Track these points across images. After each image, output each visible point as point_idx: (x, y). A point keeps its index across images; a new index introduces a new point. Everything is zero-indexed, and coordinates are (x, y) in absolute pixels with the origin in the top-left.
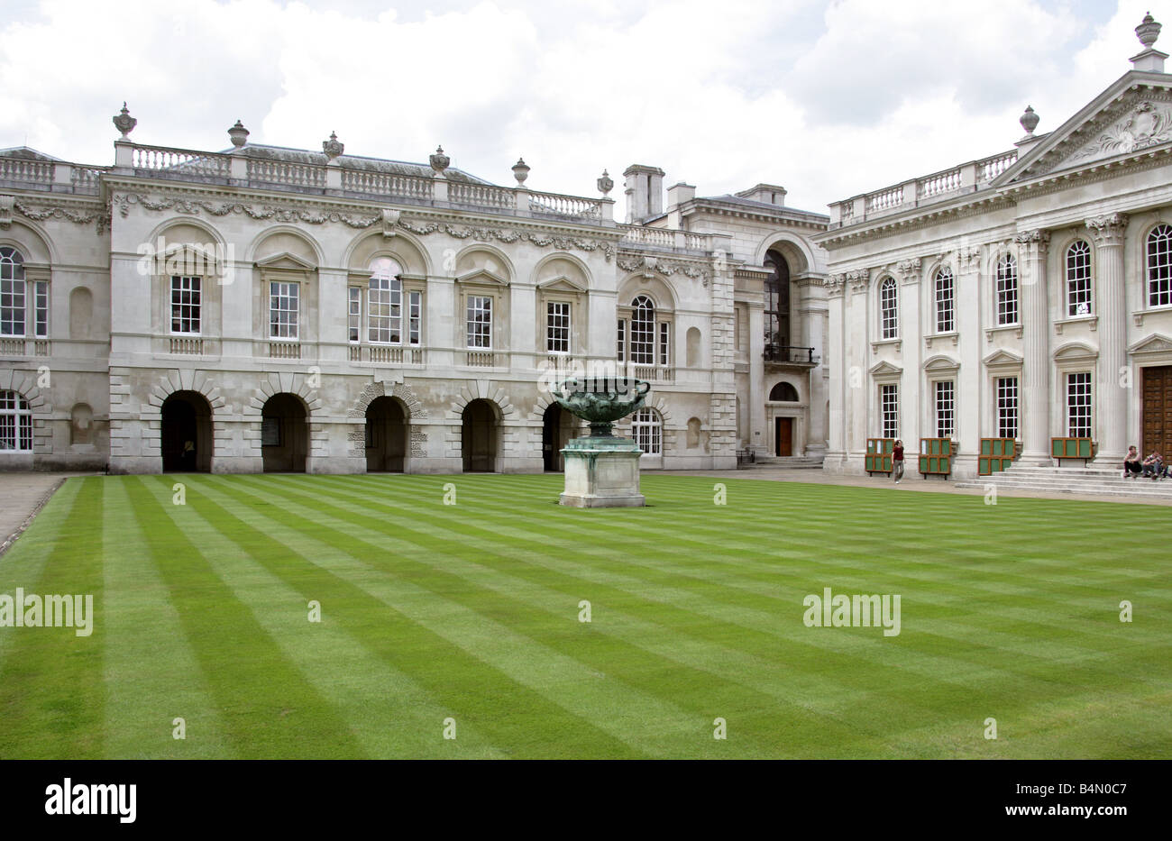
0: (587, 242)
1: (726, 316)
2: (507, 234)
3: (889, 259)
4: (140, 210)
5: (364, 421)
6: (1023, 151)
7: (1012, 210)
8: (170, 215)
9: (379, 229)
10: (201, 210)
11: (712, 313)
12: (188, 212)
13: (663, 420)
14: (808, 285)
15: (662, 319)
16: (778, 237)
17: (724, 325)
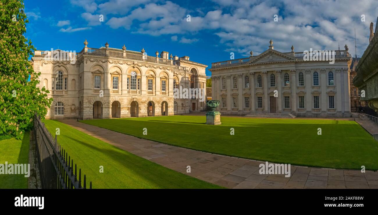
0: (169, 68)
2: (155, 67)
3: (224, 74)
4: (89, 61)
5: (130, 106)
6: (251, 58)
7: (249, 68)
8: (95, 63)
9: (133, 65)
10: (101, 62)
11: (185, 83)
12: (98, 62)
13: (177, 104)
15: (177, 84)
16: (193, 67)
17: (187, 85)
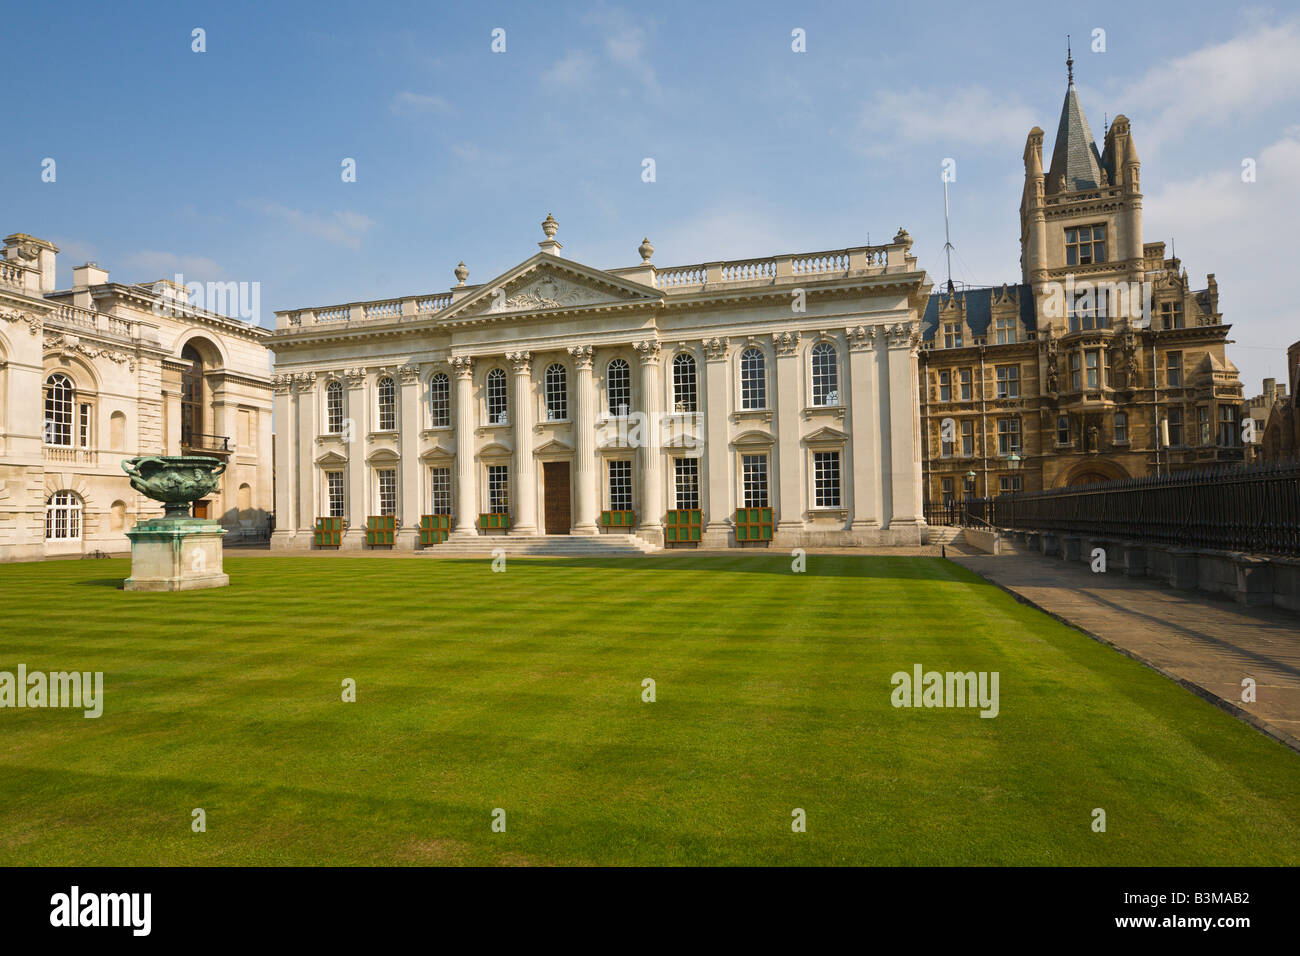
1: (152, 403)
3: (336, 366)
6: (457, 297)
7: (446, 339)
11: (139, 399)
13: (83, 503)
14: (223, 380)
15: (82, 400)
16: (195, 334)
17: (151, 410)
